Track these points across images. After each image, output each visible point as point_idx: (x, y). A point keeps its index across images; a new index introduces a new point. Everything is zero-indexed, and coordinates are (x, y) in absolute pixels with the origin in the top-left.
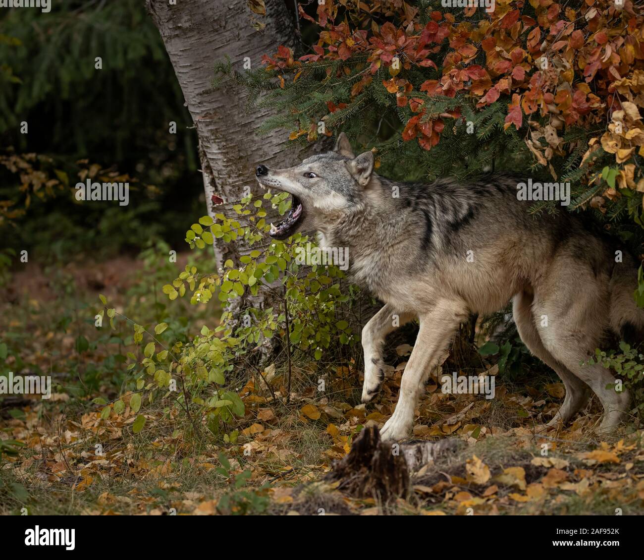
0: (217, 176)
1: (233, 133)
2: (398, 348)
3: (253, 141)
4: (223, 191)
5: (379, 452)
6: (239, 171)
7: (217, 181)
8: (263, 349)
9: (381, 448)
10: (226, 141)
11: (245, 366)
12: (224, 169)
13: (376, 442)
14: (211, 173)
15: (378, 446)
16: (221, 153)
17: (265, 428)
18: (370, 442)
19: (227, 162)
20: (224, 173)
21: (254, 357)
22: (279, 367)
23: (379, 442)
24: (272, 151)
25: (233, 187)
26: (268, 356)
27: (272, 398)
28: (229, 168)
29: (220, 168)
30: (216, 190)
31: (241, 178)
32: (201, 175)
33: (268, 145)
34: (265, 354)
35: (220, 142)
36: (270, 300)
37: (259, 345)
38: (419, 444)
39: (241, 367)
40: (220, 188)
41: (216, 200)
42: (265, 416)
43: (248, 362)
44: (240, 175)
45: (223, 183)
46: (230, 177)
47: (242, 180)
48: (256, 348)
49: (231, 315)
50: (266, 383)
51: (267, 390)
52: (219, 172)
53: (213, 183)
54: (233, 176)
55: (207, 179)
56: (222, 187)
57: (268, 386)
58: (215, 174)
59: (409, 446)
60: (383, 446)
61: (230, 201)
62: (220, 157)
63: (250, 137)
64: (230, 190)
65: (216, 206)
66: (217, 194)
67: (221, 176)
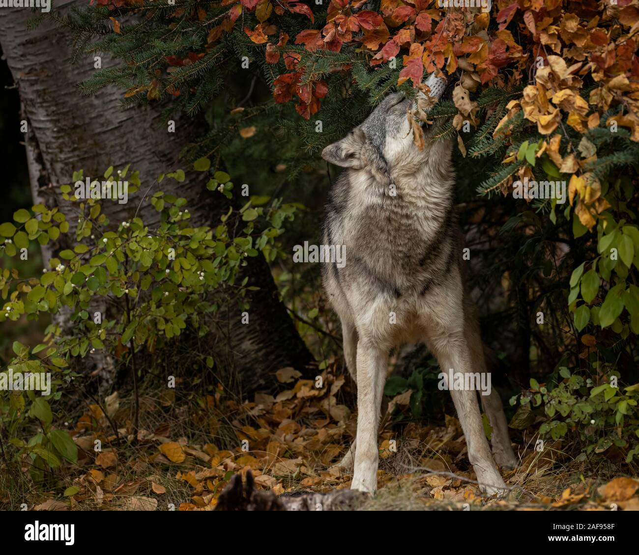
0: (44, 149)
1: (65, 95)
2: (278, 373)
3: (92, 106)
4: (53, 169)
5: (254, 506)
6: (74, 143)
7: (45, 157)
8: (104, 374)
9: (256, 501)
10: (57, 105)
11: (80, 396)
12: (53, 140)
13: (249, 493)
14: (37, 146)
15: (252, 499)
16: (51, 121)
17: (106, 476)
18: (241, 493)
19: (58, 132)
20: (54, 146)
21: (92, 384)
22: (125, 396)
23: (254, 493)
24: (117, 118)
25: (66, 164)
26: (111, 382)
27: (115, 437)
28: (61, 141)
29: (48, 140)
30: (44, 168)
31: (76, 153)
32: (23, 148)
33: (112, 111)
34: (107, 381)
35: (49, 107)
36: (114, 310)
37: (100, 366)
38: (305, 496)
39: (75, 397)
40: (48, 165)
41: (43, 181)
42: (106, 460)
43: (84, 390)
44: (74, 149)
45: (52, 159)
46: (61, 152)
47: (78, 156)
48: (95, 372)
49: (59, 330)
50: (107, 416)
51: (108, 427)
52: (48, 145)
53: (39, 159)
54: (66, 150)
55: (31, 154)
56: (51, 165)
57: (110, 422)
58: (43, 147)
59: (292, 499)
60: (259, 499)
61: (61, 182)
62: (49, 125)
63: (87, 101)
64: (62, 169)
65: (43, 188)
66: (44, 173)
67: (50, 151)
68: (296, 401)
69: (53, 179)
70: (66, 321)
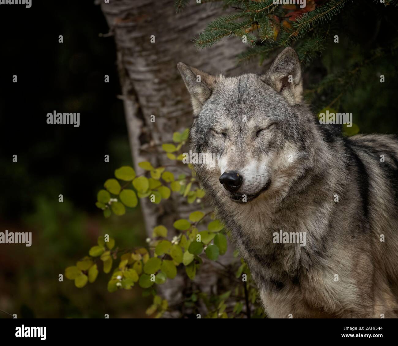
0: (145, 103)
1: (167, 42)
3: (196, 53)
6: (177, 95)
7: (145, 111)
10: (157, 53)
12: (154, 93)
14: (137, 100)
16: (151, 71)
19: (160, 83)
20: (156, 99)
24: (224, 66)
25: (170, 119)
28: (162, 93)
30: (145, 124)
31: (180, 106)
32: (121, 102)
33: (219, 58)
35: (149, 55)
36: (226, 282)
41: (144, 138)
44: (178, 103)
46: (163, 105)
47: (182, 109)
52: (148, 98)
53: (140, 114)
54: (169, 103)
55: (130, 109)
58: (143, 101)
61: (164, 139)
62: (149, 76)
63: (191, 48)
64: (165, 125)
65: (145, 147)
66: (145, 130)
67: (151, 104)
69: (155, 136)
70: (173, 295)
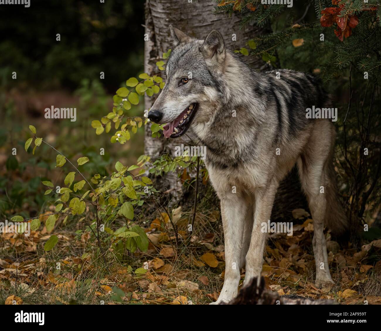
0: (158, 32)
2: (295, 211)
4: (162, 47)
5: (263, 300)
7: (157, 37)
8: (175, 193)
9: (264, 298)
10: (171, 3)
11: (156, 205)
12: (165, 27)
13: (261, 291)
14: (153, 29)
15: (262, 295)
16: (165, 13)
17: (165, 263)
18: (255, 291)
19: (169, 21)
20: (165, 31)
21: (165, 198)
22: (186, 211)
23: (264, 292)
24: (210, 18)
26: (178, 199)
27: (175, 237)
29: (161, 26)
30: (155, 45)
32: (144, 29)
33: (208, 12)
34: (176, 198)
35: (165, 3)
37: (172, 187)
38: (299, 300)
39: (152, 206)
40: (158, 44)
41: (153, 54)
42: (167, 253)
43: (159, 202)
45: (162, 40)
48: (168, 191)
49: (149, 158)
50: (171, 222)
51: (172, 230)
52: (160, 29)
53: (153, 38)
55: (147, 37)
56: (161, 43)
57: (173, 227)
58: (157, 30)
59: (290, 300)
60: (267, 296)
62: (163, 16)
64: (167, 48)
65: (153, 59)
66: (155, 48)
67: (161, 34)
68: (303, 233)
69: (160, 53)
70: (154, 153)
